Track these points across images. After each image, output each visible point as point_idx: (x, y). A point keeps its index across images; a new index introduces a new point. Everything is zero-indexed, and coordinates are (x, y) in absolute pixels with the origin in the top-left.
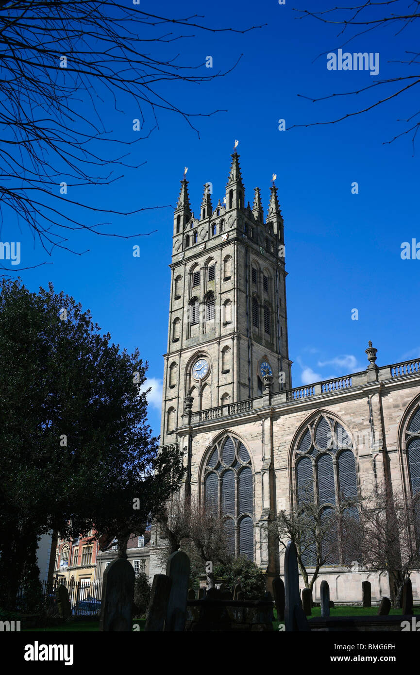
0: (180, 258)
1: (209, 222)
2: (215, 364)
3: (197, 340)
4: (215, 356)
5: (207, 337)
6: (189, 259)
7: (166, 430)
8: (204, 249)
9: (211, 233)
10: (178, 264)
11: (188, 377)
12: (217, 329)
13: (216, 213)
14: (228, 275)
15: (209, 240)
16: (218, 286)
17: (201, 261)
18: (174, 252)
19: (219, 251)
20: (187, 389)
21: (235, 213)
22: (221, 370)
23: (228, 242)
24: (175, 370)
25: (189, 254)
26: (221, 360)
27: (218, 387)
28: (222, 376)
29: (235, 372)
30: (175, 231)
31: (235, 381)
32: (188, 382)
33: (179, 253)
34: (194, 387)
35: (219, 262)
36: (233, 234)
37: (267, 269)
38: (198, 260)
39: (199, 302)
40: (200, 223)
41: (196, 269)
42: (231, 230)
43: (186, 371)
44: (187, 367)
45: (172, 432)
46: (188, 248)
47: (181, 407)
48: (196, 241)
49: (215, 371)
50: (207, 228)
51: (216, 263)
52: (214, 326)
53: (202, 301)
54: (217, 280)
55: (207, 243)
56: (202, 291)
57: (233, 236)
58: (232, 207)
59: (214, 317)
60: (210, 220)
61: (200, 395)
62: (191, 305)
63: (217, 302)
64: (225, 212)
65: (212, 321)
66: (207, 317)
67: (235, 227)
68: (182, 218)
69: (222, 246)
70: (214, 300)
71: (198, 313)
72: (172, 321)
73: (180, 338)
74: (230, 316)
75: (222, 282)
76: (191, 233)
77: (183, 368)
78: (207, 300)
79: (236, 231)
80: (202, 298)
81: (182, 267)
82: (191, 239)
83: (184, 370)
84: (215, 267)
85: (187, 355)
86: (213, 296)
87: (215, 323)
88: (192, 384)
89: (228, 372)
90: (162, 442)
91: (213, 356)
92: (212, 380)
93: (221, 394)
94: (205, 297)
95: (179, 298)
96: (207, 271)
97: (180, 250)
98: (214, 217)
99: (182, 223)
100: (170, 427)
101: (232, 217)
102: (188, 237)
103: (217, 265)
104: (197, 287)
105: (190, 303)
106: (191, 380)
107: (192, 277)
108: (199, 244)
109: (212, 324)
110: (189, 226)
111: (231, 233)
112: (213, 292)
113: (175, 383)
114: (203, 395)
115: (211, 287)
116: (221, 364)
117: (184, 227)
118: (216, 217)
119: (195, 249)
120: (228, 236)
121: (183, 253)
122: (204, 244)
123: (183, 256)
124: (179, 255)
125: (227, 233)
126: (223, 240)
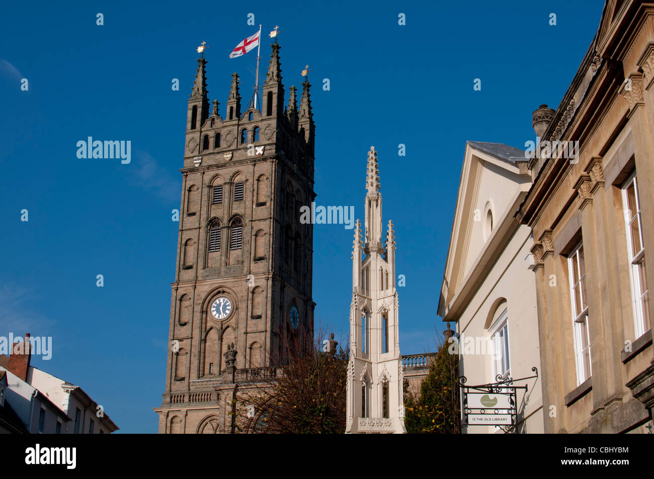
0: (196, 163)
1: (239, 125)
2: (242, 306)
3: (217, 272)
4: (243, 297)
5: (232, 270)
6: (209, 167)
7: (174, 375)
8: (231, 159)
9: (240, 140)
10: (193, 170)
11: (204, 315)
12: (246, 264)
13: (247, 116)
14: (262, 199)
15: (238, 149)
16: (249, 211)
17: (226, 173)
18: (188, 154)
19: (252, 167)
20: (203, 330)
21: (274, 122)
22: (250, 314)
23: (263, 159)
24: (185, 303)
25: (208, 161)
26: (250, 302)
27: (246, 333)
28: (251, 322)
29: (269, 319)
30: (189, 125)
31: (269, 329)
32: (204, 321)
33: (195, 156)
34: (212, 328)
35: (251, 180)
36: (271, 149)
37: (298, 190)
38: (221, 171)
39: (221, 226)
40: (225, 124)
41: (218, 182)
42: (269, 144)
43: (202, 307)
44: (203, 303)
45: (183, 379)
46: (206, 152)
47: (195, 350)
48: (217, 145)
49: (243, 314)
50: (236, 132)
51: (247, 180)
52: (241, 259)
53: (226, 225)
54: (247, 203)
55: (235, 153)
56: (226, 212)
57: (270, 151)
58: (269, 113)
59: (240, 247)
60: (240, 123)
61: (221, 339)
62: (209, 227)
63: (247, 230)
64: (261, 119)
65: (238, 252)
66: (231, 245)
67: (274, 140)
68: (199, 110)
69: (255, 161)
70: (242, 226)
71: (218, 238)
72: (184, 242)
73: (195, 266)
74: (262, 250)
75: (254, 207)
76: (211, 134)
77: (198, 304)
78: (232, 224)
79: (274, 147)
80: (225, 221)
81: (198, 175)
82: (212, 141)
83: (200, 306)
84: (245, 186)
85: (204, 288)
86: (240, 221)
87: (242, 255)
88: (209, 325)
89: (259, 317)
90: (168, 389)
91: (240, 295)
92: (237, 324)
93: (249, 342)
94: (229, 221)
95: (194, 214)
96: (234, 188)
97: (196, 153)
98: (245, 120)
99: (199, 117)
100: (179, 372)
101: (269, 127)
102: (206, 137)
103: (248, 183)
104: (218, 205)
105: (208, 224)
106: (208, 318)
107: (212, 190)
108: (223, 150)
109: (238, 256)
110: (208, 123)
111: (268, 147)
112: (241, 216)
113: (187, 321)
114: (223, 340)
115: (237, 209)
116: (250, 307)
117: (202, 123)
118: (248, 122)
119: (218, 157)
120: (264, 150)
121: (201, 157)
122: (231, 153)
123: (200, 161)
124: (195, 158)
125: (263, 147)
126: (257, 153)
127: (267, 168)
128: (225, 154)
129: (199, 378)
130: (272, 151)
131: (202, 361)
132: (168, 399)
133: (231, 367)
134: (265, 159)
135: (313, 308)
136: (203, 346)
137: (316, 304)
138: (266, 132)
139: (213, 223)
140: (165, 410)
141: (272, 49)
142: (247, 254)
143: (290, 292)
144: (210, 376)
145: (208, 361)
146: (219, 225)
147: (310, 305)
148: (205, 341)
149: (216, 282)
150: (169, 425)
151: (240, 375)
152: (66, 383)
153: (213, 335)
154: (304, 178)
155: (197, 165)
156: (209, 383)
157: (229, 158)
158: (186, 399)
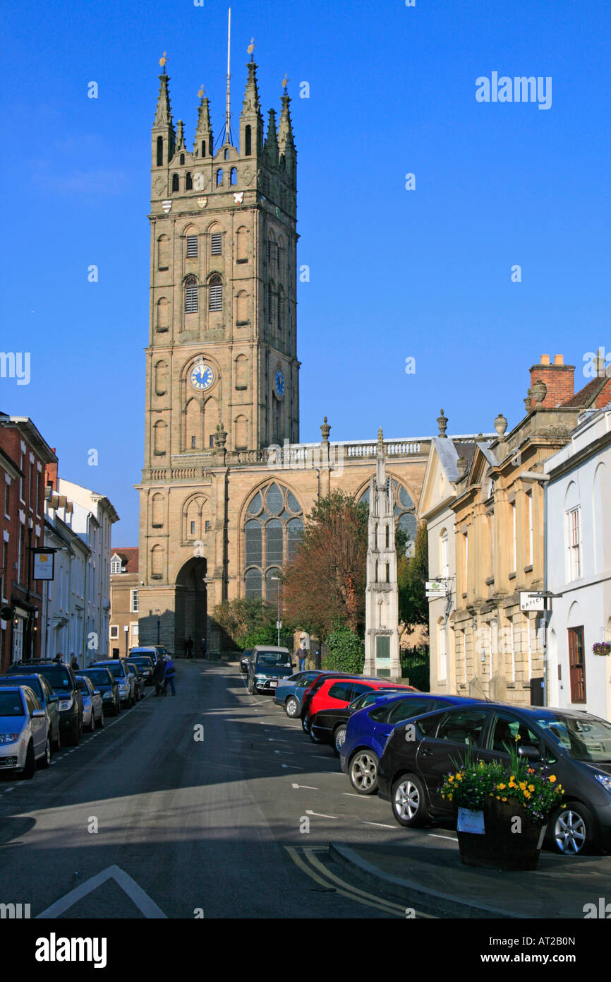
1: (213, 164)
2: (226, 375)
3: (196, 337)
4: (226, 365)
5: (212, 335)
6: (181, 214)
7: (153, 448)
8: (206, 206)
9: (215, 182)
10: (162, 217)
11: (184, 385)
12: (228, 329)
13: (222, 153)
14: (243, 256)
15: (213, 194)
16: (228, 269)
17: (201, 222)
18: (155, 196)
19: (230, 217)
20: (183, 400)
21: (253, 164)
22: (234, 384)
23: (243, 207)
24: (162, 370)
25: (179, 206)
26: (233, 371)
27: (231, 405)
28: (236, 394)
29: (255, 391)
30: (154, 161)
31: (255, 401)
32: (182, 392)
33: (164, 200)
34: (192, 398)
35: (229, 233)
36: (251, 197)
37: (281, 236)
38: (196, 220)
39: (198, 284)
40: (197, 163)
41: (192, 232)
42: (249, 191)
43: (181, 376)
44: (182, 371)
45: (164, 454)
46: (176, 195)
47: (175, 423)
48: (189, 185)
49: (226, 385)
50: (209, 173)
51: (225, 232)
52: (221, 323)
53: (203, 284)
54: (226, 259)
55: (210, 198)
56: (202, 268)
57: (251, 199)
58: (248, 152)
59: (220, 309)
60: (214, 162)
61: (203, 410)
62: (184, 284)
63: (227, 289)
64: (238, 159)
65: (218, 315)
66: (210, 306)
67: (254, 186)
68: (166, 143)
69: (234, 210)
70: (221, 285)
71: (195, 298)
72: (156, 301)
73: (170, 329)
74: (245, 313)
75: (235, 263)
76: (182, 173)
77: (176, 372)
78: (210, 282)
79: (255, 193)
80: (203, 279)
81: (168, 223)
82: (182, 182)
83: (179, 375)
84: (223, 237)
85: (182, 355)
86: (219, 279)
87: (223, 319)
88: (189, 395)
89: (244, 388)
90: (148, 464)
91: (222, 364)
92: (221, 395)
93: (234, 415)
94: (207, 278)
95: (166, 269)
96: (210, 240)
97: (164, 196)
98: (220, 159)
99: (165, 152)
100: (158, 445)
101: (249, 169)
102: (176, 177)
103: (227, 236)
104: (193, 259)
105: (183, 281)
106: (188, 388)
107: (185, 241)
108: (196, 194)
109: (218, 318)
110: (177, 159)
111: (248, 194)
112: (221, 274)
113: (164, 390)
114: (206, 411)
115: (215, 265)
116: (234, 377)
117: (170, 159)
118: (224, 161)
119: (189, 202)
120: (243, 197)
121: (170, 202)
122: (205, 198)
123: (170, 206)
124: (164, 202)
125: (242, 193)
126: (236, 201)
127: (249, 219)
128: (199, 199)
129: (181, 452)
130: (253, 199)
131: (183, 434)
132: (148, 476)
133: (222, 450)
134: (245, 209)
135: (298, 368)
136: (183, 418)
137: (301, 363)
138: (245, 175)
139: (189, 280)
140: (146, 487)
141: (248, 70)
142: (228, 318)
143: (275, 355)
144: (194, 450)
145: (190, 434)
146: (195, 282)
147: (295, 364)
148: (185, 412)
149: (198, 347)
150: (151, 502)
151: (231, 457)
152: (93, 493)
153: (195, 406)
154: (286, 220)
155: (167, 211)
156: (192, 458)
157: (204, 205)
158: (168, 475)
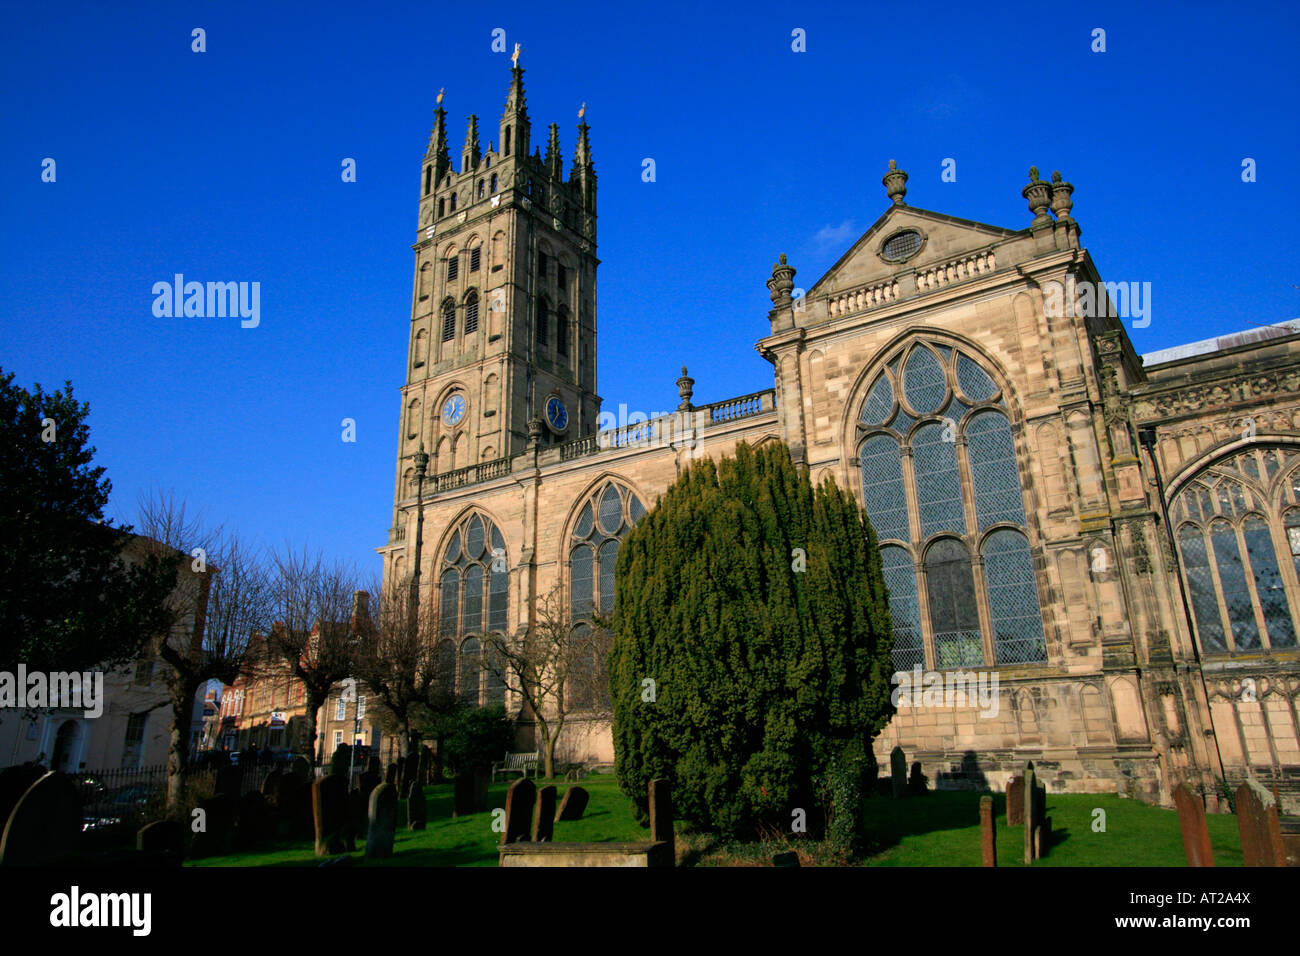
0: (429, 234)
1: (474, 177)
2: (475, 402)
3: (450, 365)
4: (476, 390)
5: (465, 359)
6: (442, 236)
8: (465, 220)
9: (476, 195)
10: (426, 244)
11: (436, 423)
12: (480, 348)
13: (483, 163)
14: (499, 262)
15: (474, 206)
16: (484, 280)
17: (461, 239)
18: (421, 226)
19: (487, 224)
20: (434, 441)
21: (512, 163)
22: (483, 410)
23: (500, 211)
24: (416, 411)
25: (444, 227)
26: (483, 395)
27: (478, 437)
28: (485, 421)
29: (503, 415)
31: (503, 428)
32: (435, 430)
33: (430, 226)
34: (444, 437)
35: (486, 242)
36: (508, 197)
38: (457, 238)
39: (456, 306)
40: (460, 179)
41: (452, 252)
42: (506, 191)
43: (433, 412)
44: (434, 406)
46: (440, 218)
48: (453, 205)
49: (475, 413)
50: (471, 187)
51: (483, 244)
52: (475, 344)
53: (461, 304)
54: (483, 271)
55: (470, 211)
56: (460, 288)
57: (508, 200)
58: (507, 152)
59: (474, 330)
60: (476, 173)
61: (454, 450)
62: (441, 310)
63: (480, 305)
64: (498, 161)
65: (473, 336)
66: (466, 328)
67: (511, 186)
68: (435, 170)
69: (491, 215)
70: (476, 301)
71: (454, 323)
72: (415, 335)
73: (426, 363)
74: (499, 326)
75: (490, 273)
76: (447, 195)
77: (428, 409)
78: (467, 301)
79: (513, 192)
80: (460, 299)
81: (431, 248)
82: (447, 204)
83: (430, 412)
84: (481, 250)
85: (435, 388)
86: (475, 296)
87: (477, 339)
88: (441, 433)
89: (494, 413)
90: (394, 523)
91: (473, 390)
92: (470, 427)
93: (482, 448)
94: (464, 298)
95: (427, 297)
96: (469, 256)
97: (430, 222)
98: (481, 169)
99: (434, 179)
101: (507, 170)
102: (442, 201)
103: (485, 246)
104: (452, 282)
105: (442, 307)
106: (440, 425)
107: (446, 265)
108: (458, 211)
109: (473, 340)
110: (444, 183)
111: (506, 195)
112: (477, 289)
113: (416, 432)
114: (456, 450)
115: (474, 281)
116: (483, 403)
118: (485, 170)
119: (452, 220)
120: (500, 200)
121: (434, 226)
122: (465, 212)
123: (433, 231)
124: (429, 229)
125: (500, 196)
126: (493, 206)
127: (505, 221)
128: (460, 215)
130: (510, 199)
132: (394, 536)
134: (502, 211)
138: (503, 177)
142: (481, 336)
146: (453, 304)
148: (437, 454)
149: (447, 377)
150: (393, 568)
151: (429, 486)
153: (445, 446)
155: (429, 237)
